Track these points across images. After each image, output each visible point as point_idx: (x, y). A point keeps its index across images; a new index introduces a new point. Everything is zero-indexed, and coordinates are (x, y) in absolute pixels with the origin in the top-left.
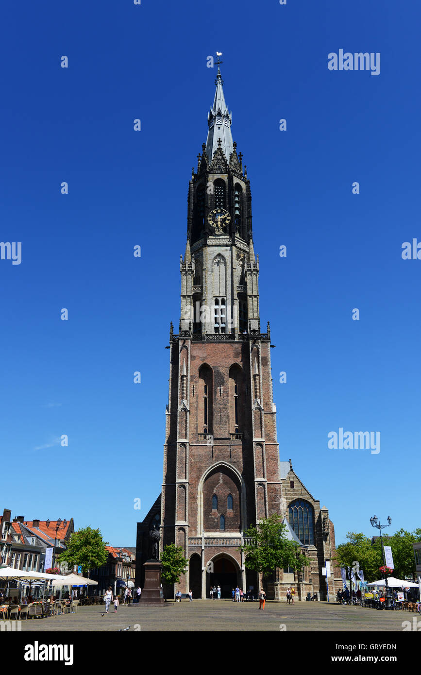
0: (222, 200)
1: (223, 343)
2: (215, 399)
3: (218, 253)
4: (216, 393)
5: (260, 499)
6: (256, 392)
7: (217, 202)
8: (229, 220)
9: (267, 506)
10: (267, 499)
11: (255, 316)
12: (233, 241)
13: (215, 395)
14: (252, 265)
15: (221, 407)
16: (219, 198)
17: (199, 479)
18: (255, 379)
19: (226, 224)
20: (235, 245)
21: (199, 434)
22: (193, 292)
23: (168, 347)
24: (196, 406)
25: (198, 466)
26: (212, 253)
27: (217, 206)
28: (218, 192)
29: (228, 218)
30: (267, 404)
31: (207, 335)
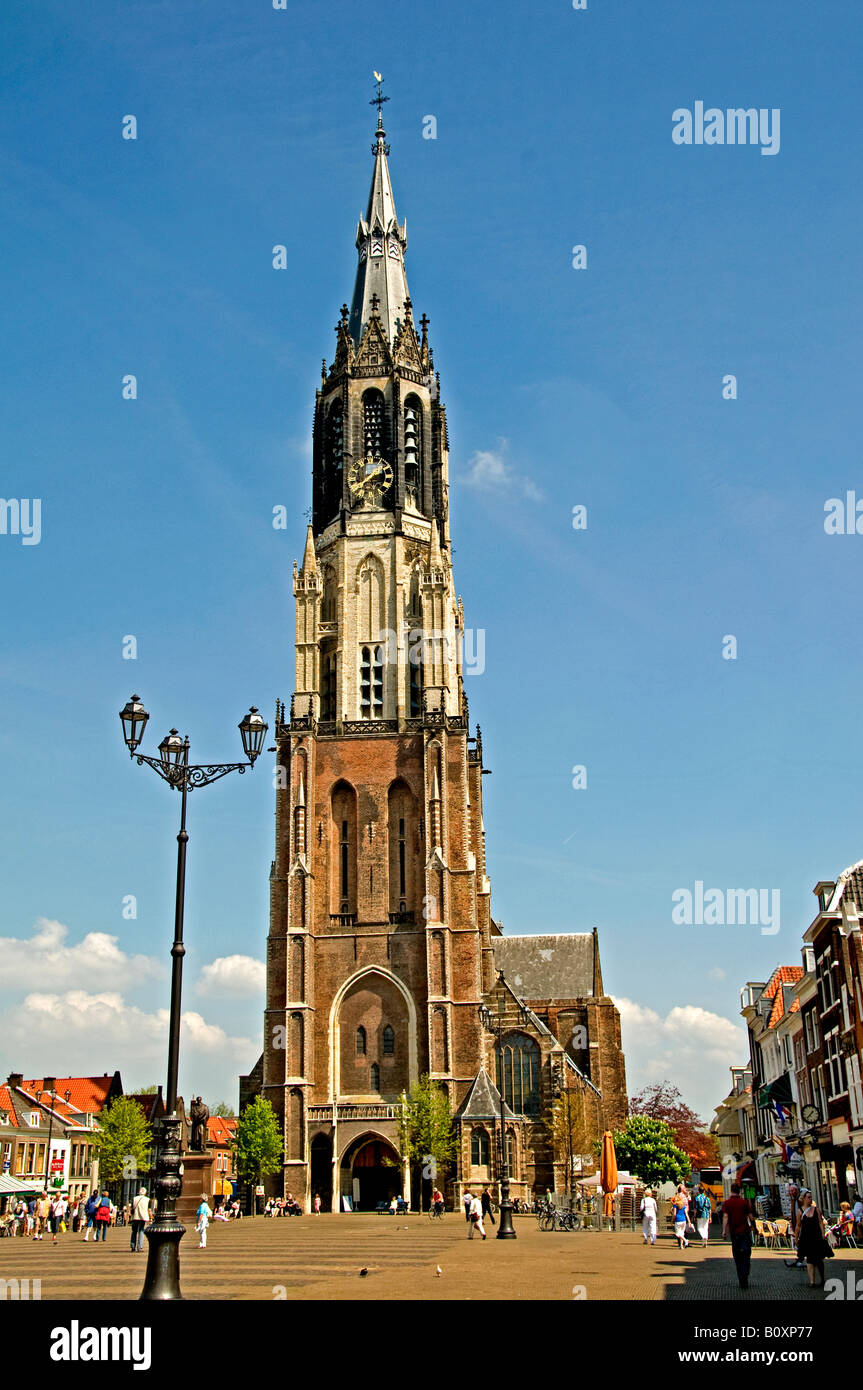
0: (378, 435)
1: (376, 738)
2: (361, 848)
3: (368, 552)
4: (362, 836)
5: (437, 1034)
6: (433, 835)
7: (367, 440)
8: (388, 480)
9: (450, 1046)
10: (449, 1034)
11: (438, 683)
12: (398, 525)
13: (362, 841)
14: (433, 577)
15: (373, 862)
16: (372, 430)
17: (331, 999)
18: (432, 809)
19: (383, 489)
20: (402, 534)
21: (331, 916)
22: (319, 637)
23: (273, 750)
24: (324, 862)
25: (329, 976)
26: (356, 552)
27: (367, 449)
28: (371, 417)
29: (387, 476)
30: (457, 856)
31: (345, 724)
